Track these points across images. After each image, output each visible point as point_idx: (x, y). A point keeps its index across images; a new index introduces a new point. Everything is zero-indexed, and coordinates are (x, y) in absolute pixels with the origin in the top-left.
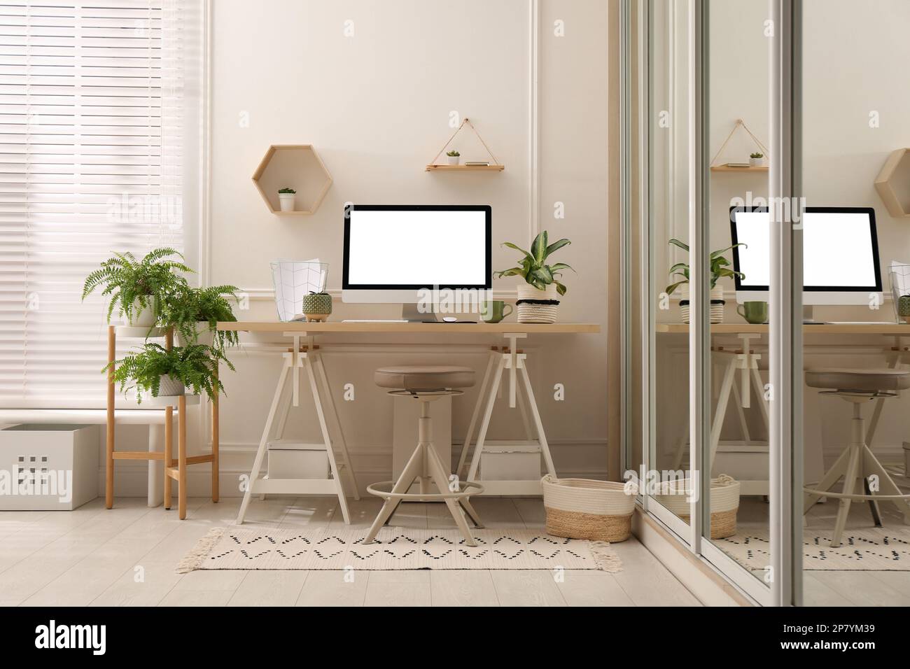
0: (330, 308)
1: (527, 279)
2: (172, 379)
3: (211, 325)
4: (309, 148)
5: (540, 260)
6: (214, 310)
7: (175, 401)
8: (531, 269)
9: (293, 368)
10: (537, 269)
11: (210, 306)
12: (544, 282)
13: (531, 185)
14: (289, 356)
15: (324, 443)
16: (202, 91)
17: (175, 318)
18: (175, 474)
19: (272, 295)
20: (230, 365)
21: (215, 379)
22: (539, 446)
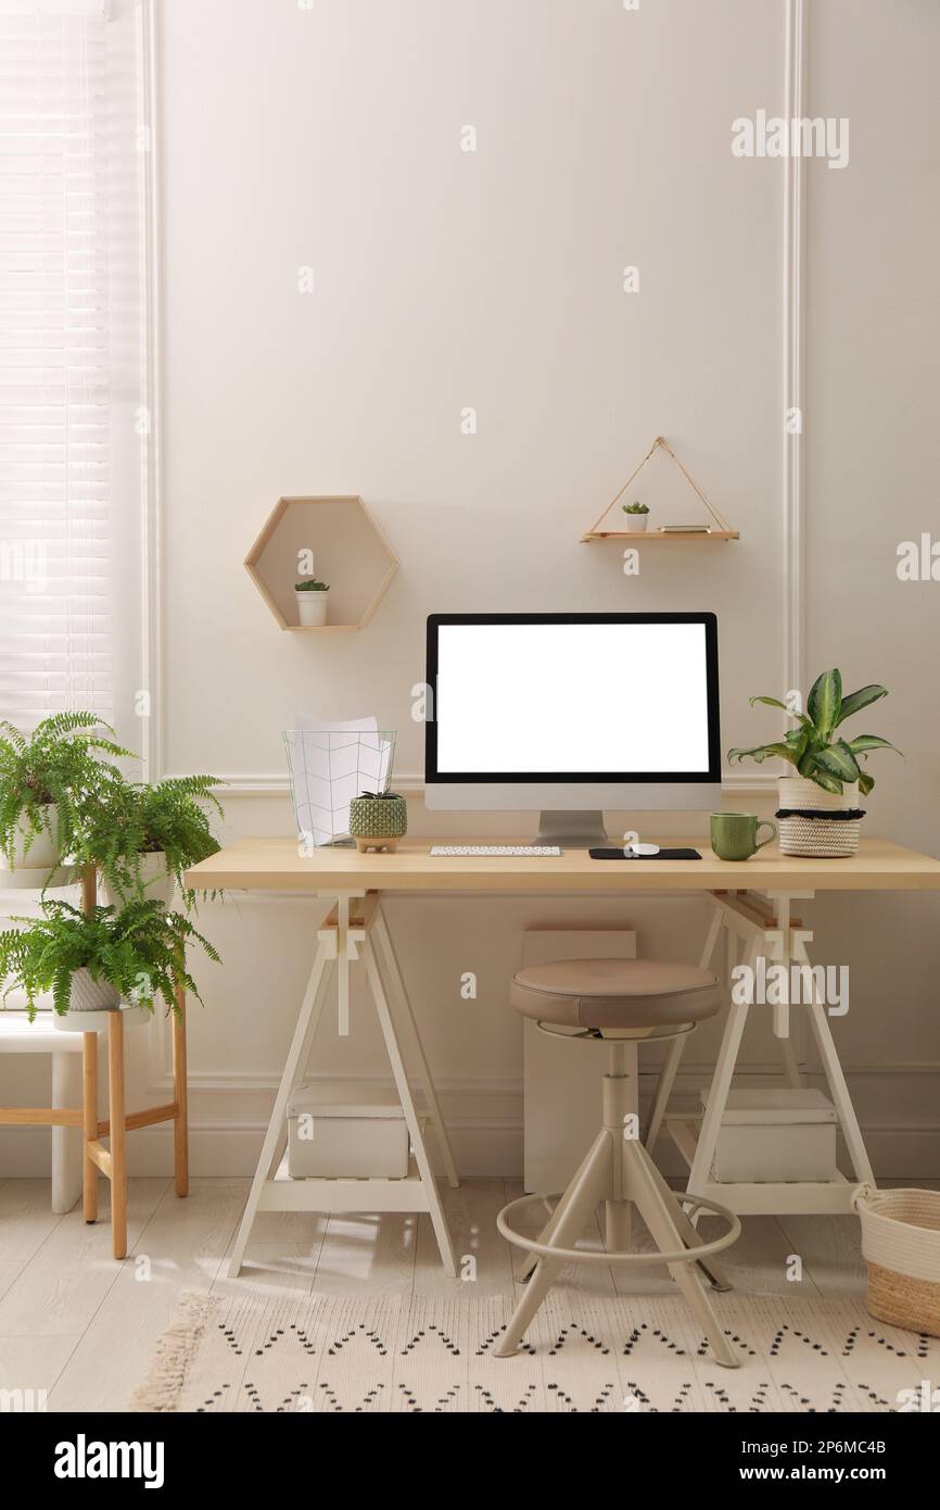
0: (404, 825)
1: (800, 768)
2: (95, 979)
3: (168, 859)
4: (355, 500)
5: (825, 729)
6: (175, 830)
7: (102, 1023)
8: (809, 746)
9: (336, 961)
10: (822, 749)
11: (165, 821)
12: (840, 777)
13: (788, 567)
14: (328, 937)
15: (399, 1103)
16: (144, 389)
17: (99, 852)
18: (105, 1160)
19: (286, 787)
20: (209, 948)
21: (179, 969)
22: (833, 1111)
